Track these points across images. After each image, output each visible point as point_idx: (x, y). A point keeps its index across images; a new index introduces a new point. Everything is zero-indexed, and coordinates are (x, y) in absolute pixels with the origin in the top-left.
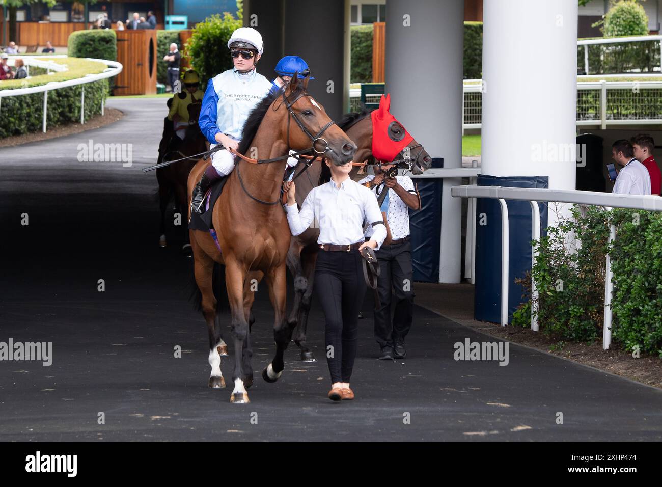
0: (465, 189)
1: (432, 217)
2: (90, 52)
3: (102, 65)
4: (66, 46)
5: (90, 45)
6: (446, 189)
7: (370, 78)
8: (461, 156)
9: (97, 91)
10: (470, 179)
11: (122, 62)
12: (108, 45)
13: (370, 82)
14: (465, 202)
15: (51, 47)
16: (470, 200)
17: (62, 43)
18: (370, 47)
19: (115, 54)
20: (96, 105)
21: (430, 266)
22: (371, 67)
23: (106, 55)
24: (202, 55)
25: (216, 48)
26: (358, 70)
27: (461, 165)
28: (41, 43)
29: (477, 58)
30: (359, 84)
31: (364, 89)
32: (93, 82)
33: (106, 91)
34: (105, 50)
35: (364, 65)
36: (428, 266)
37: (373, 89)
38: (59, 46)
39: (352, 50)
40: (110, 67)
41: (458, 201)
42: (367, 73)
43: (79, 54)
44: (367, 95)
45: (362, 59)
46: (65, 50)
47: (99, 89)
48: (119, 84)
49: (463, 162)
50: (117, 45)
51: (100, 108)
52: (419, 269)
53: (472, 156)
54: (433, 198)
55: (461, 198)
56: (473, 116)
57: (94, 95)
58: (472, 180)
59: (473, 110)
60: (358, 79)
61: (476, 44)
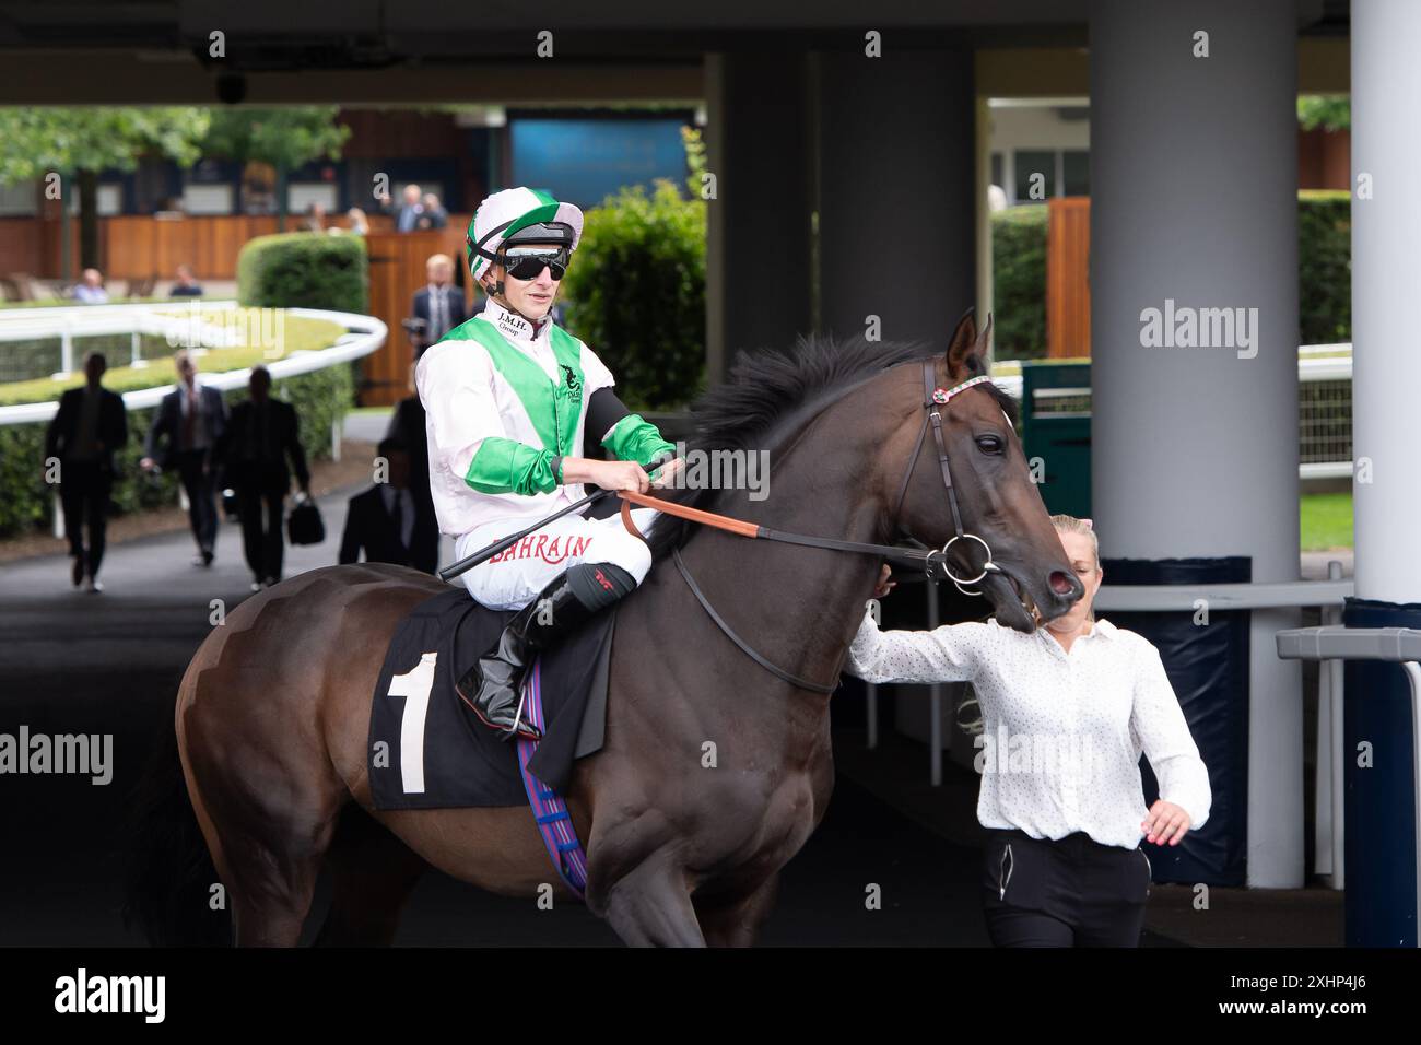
0: (1313, 638)
1: (1225, 714)
2: (299, 293)
3: (332, 327)
4: (230, 276)
5: (297, 274)
6: (1261, 641)
7: (1042, 347)
8: (1297, 551)
9: (321, 396)
10: (1324, 611)
11: (383, 317)
12: (346, 274)
13: (1042, 357)
14: (1310, 672)
15: (191, 283)
16: (1324, 667)
17: (220, 268)
18: (1039, 267)
19: (364, 298)
20: (321, 432)
21: (1222, 843)
22: (1044, 318)
23: (341, 300)
24: (596, 294)
25: (634, 276)
26: (1011, 326)
27: (1298, 575)
28: (164, 270)
29: (1329, 288)
30: (1016, 365)
31: (1031, 378)
32: (308, 374)
33: (344, 395)
34: (338, 287)
35: (1024, 313)
36: (1216, 843)
37: (1055, 377)
38: (212, 276)
39: (995, 272)
40: (353, 331)
41: (1292, 671)
42: (1034, 334)
43: (269, 299)
44: (1039, 393)
45: (1018, 295)
46: (231, 289)
47: (327, 390)
48: (376, 377)
49: (1302, 564)
50: (370, 274)
51: (329, 442)
52: (1194, 853)
53: (1324, 550)
54: (1226, 664)
55: (1299, 661)
56: (1322, 444)
57: (313, 407)
58: (1329, 614)
59: (1322, 427)
60: (1009, 350)
61: (1324, 251)
